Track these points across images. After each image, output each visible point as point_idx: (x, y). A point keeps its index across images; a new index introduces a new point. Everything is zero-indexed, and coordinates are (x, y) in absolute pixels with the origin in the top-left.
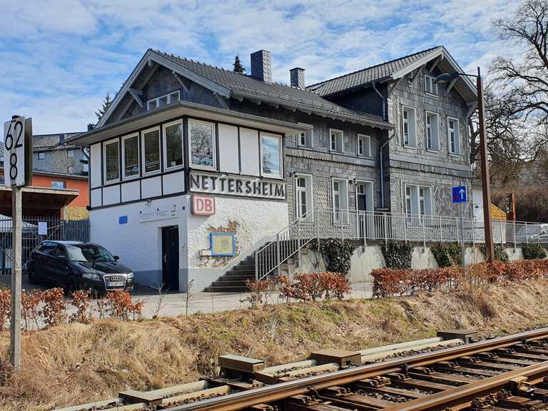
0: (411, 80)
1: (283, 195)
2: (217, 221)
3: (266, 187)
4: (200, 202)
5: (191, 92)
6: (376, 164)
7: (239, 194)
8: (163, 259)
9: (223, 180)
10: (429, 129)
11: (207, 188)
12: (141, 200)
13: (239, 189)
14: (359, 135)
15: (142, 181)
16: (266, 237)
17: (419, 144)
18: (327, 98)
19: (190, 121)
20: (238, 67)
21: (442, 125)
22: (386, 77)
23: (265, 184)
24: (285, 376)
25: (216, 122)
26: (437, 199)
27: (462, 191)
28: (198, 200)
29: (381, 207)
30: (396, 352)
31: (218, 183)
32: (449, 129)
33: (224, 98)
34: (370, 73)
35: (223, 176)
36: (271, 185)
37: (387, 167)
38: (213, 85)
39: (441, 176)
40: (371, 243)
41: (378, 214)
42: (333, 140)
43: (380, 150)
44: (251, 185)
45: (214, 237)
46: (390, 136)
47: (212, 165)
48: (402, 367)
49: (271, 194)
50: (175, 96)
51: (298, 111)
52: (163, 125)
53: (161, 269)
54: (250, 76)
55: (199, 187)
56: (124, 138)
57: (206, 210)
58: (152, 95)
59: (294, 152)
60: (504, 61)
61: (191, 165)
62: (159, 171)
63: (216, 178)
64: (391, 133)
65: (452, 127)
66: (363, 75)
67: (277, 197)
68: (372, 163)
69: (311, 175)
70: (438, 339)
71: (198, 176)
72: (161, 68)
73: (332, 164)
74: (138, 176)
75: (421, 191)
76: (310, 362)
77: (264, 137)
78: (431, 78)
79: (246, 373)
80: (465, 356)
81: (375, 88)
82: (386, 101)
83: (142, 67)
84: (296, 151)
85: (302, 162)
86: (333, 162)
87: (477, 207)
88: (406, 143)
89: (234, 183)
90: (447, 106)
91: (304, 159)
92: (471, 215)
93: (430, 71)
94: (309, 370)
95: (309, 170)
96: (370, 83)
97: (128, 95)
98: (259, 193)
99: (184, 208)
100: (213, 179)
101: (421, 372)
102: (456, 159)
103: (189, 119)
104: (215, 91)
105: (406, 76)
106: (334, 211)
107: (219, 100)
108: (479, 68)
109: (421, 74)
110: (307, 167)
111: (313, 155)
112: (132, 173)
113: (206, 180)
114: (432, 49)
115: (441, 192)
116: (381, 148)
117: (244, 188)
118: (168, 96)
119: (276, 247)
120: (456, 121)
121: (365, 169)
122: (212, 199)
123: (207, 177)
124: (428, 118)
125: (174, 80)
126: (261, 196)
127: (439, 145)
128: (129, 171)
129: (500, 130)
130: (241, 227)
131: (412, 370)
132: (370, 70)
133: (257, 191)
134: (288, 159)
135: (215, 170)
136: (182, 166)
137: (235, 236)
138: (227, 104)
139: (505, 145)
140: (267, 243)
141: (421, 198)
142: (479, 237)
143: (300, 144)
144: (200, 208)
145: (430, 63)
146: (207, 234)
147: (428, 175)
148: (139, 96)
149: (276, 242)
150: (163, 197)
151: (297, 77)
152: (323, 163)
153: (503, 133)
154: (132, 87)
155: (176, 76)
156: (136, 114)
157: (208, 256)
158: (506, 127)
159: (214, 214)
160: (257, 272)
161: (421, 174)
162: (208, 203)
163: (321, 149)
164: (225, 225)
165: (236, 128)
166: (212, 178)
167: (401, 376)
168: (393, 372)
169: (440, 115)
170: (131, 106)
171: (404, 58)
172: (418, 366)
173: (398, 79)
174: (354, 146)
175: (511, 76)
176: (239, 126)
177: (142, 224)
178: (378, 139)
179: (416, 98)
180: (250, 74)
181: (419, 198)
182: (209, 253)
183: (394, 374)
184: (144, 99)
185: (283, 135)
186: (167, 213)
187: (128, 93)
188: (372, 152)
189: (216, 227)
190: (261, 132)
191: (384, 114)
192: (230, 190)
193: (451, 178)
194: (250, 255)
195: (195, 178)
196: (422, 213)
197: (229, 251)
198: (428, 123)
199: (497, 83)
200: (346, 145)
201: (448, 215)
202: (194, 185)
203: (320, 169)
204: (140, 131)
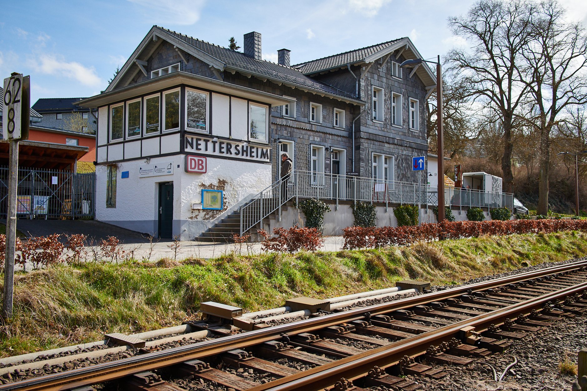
0: (381, 65)
1: (268, 158)
2: (208, 179)
3: (253, 150)
4: (193, 161)
5: (190, 65)
6: (349, 134)
7: (229, 155)
8: (159, 211)
9: (214, 143)
10: (394, 107)
11: (200, 149)
12: (141, 158)
13: (229, 151)
14: (335, 109)
15: (143, 141)
16: (252, 195)
17: (385, 120)
18: (308, 76)
19: (187, 89)
20: (233, 46)
21: (405, 104)
22: (360, 61)
23: (252, 148)
24: (261, 323)
25: (211, 92)
26: (398, 167)
27: (421, 161)
28: (191, 159)
29: (352, 172)
30: (361, 300)
31: (210, 145)
32: (411, 108)
33: (218, 70)
34: (346, 57)
35: (215, 139)
36: (257, 149)
37: (358, 138)
38: (210, 59)
39: (403, 148)
40: (342, 202)
41: (349, 178)
42: (313, 112)
43: (352, 122)
44: (240, 148)
45: (205, 193)
46: (361, 111)
47: (205, 129)
48: (366, 315)
49: (257, 157)
50: (176, 68)
51: (284, 86)
52: (163, 92)
53: (157, 219)
54: (242, 54)
55: (193, 148)
56: (128, 102)
57: (199, 169)
58: (155, 66)
59: (279, 121)
60: (457, 54)
61: (186, 128)
62: (158, 133)
63: (209, 141)
64: (362, 108)
65: (413, 107)
66: (340, 59)
67: (263, 160)
68: (345, 134)
69: (293, 142)
70: (397, 288)
71: (192, 139)
72: (164, 43)
73: (311, 133)
74: (139, 136)
75: (386, 159)
76: (284, 309)
77: (253, 106)
78: (397, 64)
79: (225, 319)
80: (420, 305)
81: (349, 69)
82: (359, 81)
83: (148, 41)
84: (281, 120)
85: (286, 130)
86: (312, 131)
87: (431, 175)
88: (375, 118)
89: (224, 146)
90: (410, 89)
91: (287, 128)
92: (425, 181)
93: (397, 59)
94: (283, 316)
95: (291, 138)
96: (345, 65)
97: (134, 64)
98: (247, 155)
99: (178, 166)
100: (206, 141)
101: (382, 319)
102: (416, 134)
103: (186, 88)
104: (211, 64)
105: (377, 61)
106: (312, 174)
107: (214, 72)
108: (439, 56)
109: (389, 60)
110: (289, 135)
111: (295, 125)
112: (134, 134)
113: (199, 142)
114: (399, 40)
115: (402, 161)
116: (354, 121)
117: (233, 150)
118: (170, 68)
119: (260, 203)
120: (417, 101)
121: (340, 139)
122: (204, 159)
123: (200, 140)
124: (394, 98)
125: (175, 54)
126: (248, 158)
127: (402, 121)
128: (131, 132)
129: (452, 112)
130: (229, 184)
131: (374, 317)
132: (346, 55)
133: (245, 153)
134: (273, 127)
135: (208, 133)
136: (178, 129)
137: (224, 193)
138: (221, 76)
139: (454, 124)
140: (252, 200)
141: (386, 166)
142: (433, 201)
143: (284, 114)
144: (193, 166)
145: (397, 51)
146: (199, 190)
147: (392, 146)
148: (144, 66)
149: (260, 199)
150: (161, 155)
151: (284, 57)
152: (304, 132)
153: (454, 113)
154: (138, 58)
155: (177, 50)
156: (140, 81)
157: (199, 210)
158: (456, 109)
159: (205, 172)
160: (241, 226)
161: (386, 145)
162: (200, 162)
163: (302, 119)
164: (215, 183)
165: (228, 97)
166: (204, 140)
167: (365, 324)
168: (357, 320)
169: (404, 95)
170: (136, 75)
171: (375, 46)
172: (380, 315)
173: (370, 63)
174: (331, 118)
175: (462, 67)
176: (230, 96)
177: (141, 179)
178: (351, 113)
179: (384, 80)
180: (242, 51)
181: (384, 166)
182: (201, 207)
183: (359, 322)
184: (148, 69)
185: (270, 105)
186: (163, 170)
187: (134, 63)
188: (346, 124)
189: (207, 184)
190: (250, 102)
191: (357, 92)
192: (221, 152)
193: (410, 149)
194: (236, 209)
195: (190, 140)
196: (386, 179)
197: (217, 206)
198: (394, 102)
199: (450, 72)
200: (324, 117)
201: (407, 181)
202: (189, 146)
203: (301, 137)
204: (142, 96)
